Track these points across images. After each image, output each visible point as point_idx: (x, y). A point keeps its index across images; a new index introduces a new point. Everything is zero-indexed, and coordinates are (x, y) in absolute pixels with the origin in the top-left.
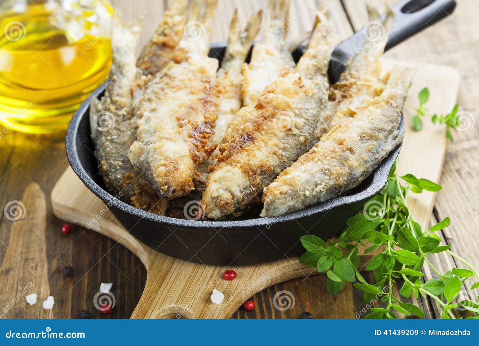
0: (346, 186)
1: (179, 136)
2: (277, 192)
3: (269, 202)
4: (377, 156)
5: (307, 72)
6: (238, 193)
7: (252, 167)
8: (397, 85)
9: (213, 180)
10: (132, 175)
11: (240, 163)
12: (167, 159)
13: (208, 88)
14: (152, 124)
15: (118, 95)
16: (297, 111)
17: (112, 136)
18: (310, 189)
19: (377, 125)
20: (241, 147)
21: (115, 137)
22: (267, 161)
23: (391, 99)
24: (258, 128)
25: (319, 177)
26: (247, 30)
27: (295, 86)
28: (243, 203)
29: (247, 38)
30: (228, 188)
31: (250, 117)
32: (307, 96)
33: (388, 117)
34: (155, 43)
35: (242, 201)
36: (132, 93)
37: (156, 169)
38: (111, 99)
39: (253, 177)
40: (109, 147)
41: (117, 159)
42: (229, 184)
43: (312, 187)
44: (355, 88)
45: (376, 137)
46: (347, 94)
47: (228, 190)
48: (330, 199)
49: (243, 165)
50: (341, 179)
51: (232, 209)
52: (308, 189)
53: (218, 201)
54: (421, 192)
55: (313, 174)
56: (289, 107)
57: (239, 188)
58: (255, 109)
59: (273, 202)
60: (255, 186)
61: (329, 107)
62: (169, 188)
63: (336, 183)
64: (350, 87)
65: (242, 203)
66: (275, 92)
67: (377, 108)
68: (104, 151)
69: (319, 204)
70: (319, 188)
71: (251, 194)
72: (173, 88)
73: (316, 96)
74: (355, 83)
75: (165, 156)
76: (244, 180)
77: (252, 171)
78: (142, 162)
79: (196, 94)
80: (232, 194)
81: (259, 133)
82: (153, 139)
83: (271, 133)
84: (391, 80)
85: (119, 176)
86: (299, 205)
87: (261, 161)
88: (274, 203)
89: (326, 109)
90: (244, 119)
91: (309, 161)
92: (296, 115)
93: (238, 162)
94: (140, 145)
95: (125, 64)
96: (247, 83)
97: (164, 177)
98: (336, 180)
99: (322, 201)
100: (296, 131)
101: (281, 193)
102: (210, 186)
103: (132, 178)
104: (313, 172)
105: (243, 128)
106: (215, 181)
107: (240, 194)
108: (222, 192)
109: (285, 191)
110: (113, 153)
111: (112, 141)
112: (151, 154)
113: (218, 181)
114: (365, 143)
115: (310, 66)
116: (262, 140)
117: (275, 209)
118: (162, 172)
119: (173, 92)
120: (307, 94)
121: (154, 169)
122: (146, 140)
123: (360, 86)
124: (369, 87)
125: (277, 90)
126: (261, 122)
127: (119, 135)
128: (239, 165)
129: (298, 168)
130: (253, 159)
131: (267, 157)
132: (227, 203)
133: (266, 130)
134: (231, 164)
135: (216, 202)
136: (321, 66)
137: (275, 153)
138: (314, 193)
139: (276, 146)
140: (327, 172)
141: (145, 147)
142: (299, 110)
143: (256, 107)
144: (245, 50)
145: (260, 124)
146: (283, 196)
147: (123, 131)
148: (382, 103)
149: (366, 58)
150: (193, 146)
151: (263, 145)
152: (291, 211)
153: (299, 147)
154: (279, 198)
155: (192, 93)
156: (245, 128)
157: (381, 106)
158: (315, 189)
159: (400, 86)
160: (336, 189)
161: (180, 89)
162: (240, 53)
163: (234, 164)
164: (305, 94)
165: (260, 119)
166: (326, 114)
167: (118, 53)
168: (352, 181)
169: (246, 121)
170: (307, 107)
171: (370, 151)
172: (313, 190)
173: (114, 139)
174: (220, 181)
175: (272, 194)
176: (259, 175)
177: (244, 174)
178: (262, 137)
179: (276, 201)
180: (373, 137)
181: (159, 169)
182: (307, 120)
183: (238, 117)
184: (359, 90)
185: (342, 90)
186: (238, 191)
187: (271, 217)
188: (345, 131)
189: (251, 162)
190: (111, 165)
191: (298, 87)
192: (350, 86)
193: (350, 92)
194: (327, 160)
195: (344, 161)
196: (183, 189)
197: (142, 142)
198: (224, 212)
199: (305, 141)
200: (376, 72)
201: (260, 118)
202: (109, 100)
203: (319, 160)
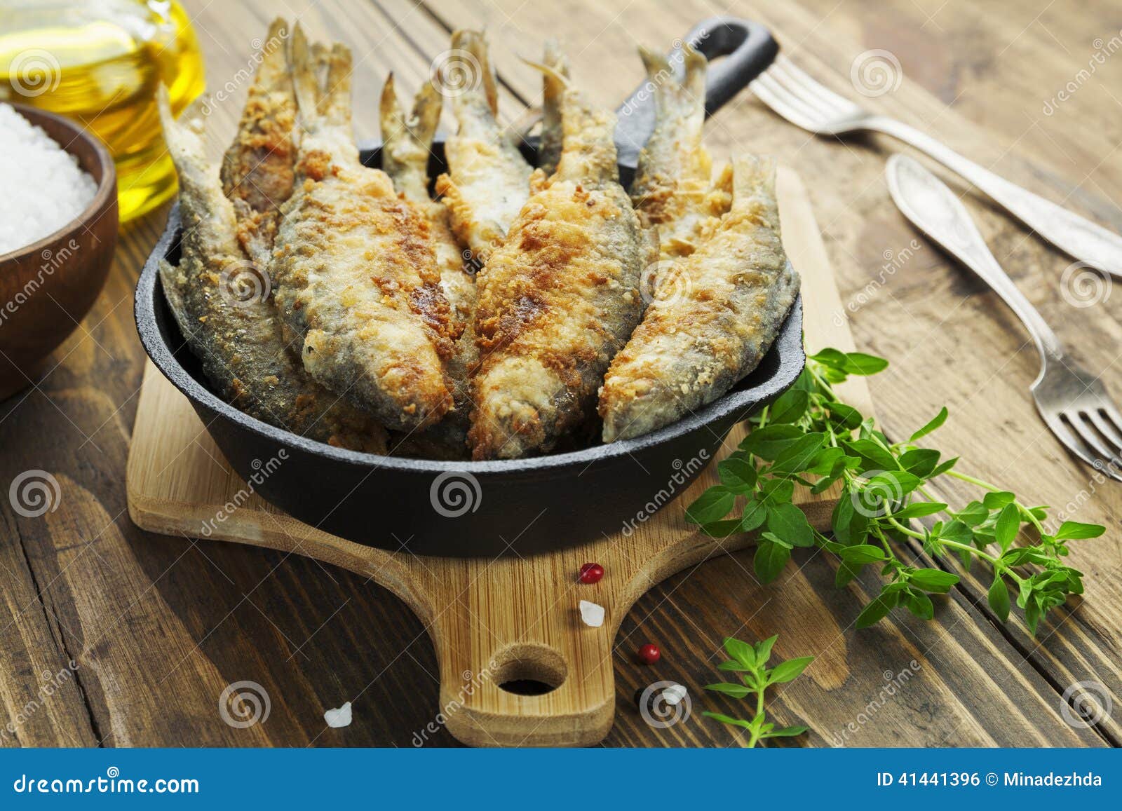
0: (741, 373)
1: (396, 312)
2: (631, 393)
3: (620, 412)
4: (776, 314)
5: (586, 178)
6: (545, 404)
7: (560, 355)
8: (752, 189)
9: (490, 385)
10: (312, 398)
11: (536, 348)
12: (394, 354)
13: (402, 222)
14: (331, 295)
15: (216, 251)
16: (601, 247)
17: (235, 330)
18: (686, 380)
19: (756, 260)
20: (526, 321)
21: (244, 331)
22: (583, 342)
23: (757, 213)
24: (544, 282)
25: (694, 359)
26: (417, 112)
27: (578, 204)
28: (559, 422)
29: (422, 127)
30: (527, 397)
31: (519, 266)
32: (607, 220)
33: (768, 246)
34: (247, 149)
35: (556, 420)
36: (241, 245)
37: (380, 376)
38: (205, 259)
39: (566, 374)
40: (236, 351)
41: (265, 371)
42: (527, 389)
43: (690, 376)
44: (673, 204)
45: (763, 281)
46: (661, 215)
47: (526, 400)
48: (719, 398)
49: (542, 351)
50: (734, 358)
51: (541, 435)
52: (683, 382)
53: (514, 423)
54: (843, 380)
55: (681, 355)
56: (586, 241)
57: (546, 396)
58: (522, 250)
59: (627, 411)
60: (572, 388)
61: (647, 238)
62: (418, 408)
63: (727, 365)
64: (663, 203)
65: (557, 423)
66: (548, 215)
67: (738, 232)
68: (227, 361)
69: (702, 408)
70: (703, 377)
71: (569, 405)
72: (339, 225)
73: (623, 219)
74: (671, 194)
75: (388, 350)
76: (551, 380)
77: (563, 362)
78: (341, 367)
79: (386, 233)
80: (536, 408)
81: (548, 294)
82: (350, 320)
83: (571, 291)
84: (738, 182)
85: (282, 404)
86: (672, 413)
87: (572, 342)
88: (631, 413)
89: (642, 242)
90: (510, 271)
91: (657, 334)
92: (603, 255)
93: (531, 348)
94: (325, 335)
95: (207, 192)
96: (467, 209)
97: (403, 389)
98: (726, 360)
99: (708, 402)
100: (614, 284)
101: (638, 394)
102: (487, 398)
103: (310, 403)
104: (680, 351)
105: (515, 286)
106: (497, 388)
107: (551, 406)
108: (516, 405)
109: (645, 389)
110: (251, 362)
111: (239, 340)
112: (358, 349)
113: (501, 386)
114: (748, 292)
115: (591, 167)
116: (560, 305)
117: (633, 424)
118: (397, 379)
119: (343, 233)
120: (607, 217)
121: (375, 377)
122: (333, 325)
123: (680, 199)
124: (699, 199)
125: (551, 213)
126: (547, 272)
127: (249, 327)
128: (535, 353)
129: (641, 348)
130: (555, 339)
131: (579, 334)
132: (531, 425)
133: (561, 286)
134: (519, 354)
135: (509, 427)
136: (608, 164)
137: (591, 326)
138: (696, 388)
139: (590, 313)
140: (705, 348)
141: (338, 337)
142: (605, 245)
143: (522, 247)
144: (422, 151)
145: (546, 277)
146: (643, 398)
147: (252, 318)
148: (746, 222)
149: (676, 146)
150: (431, 330)
151: (565, 313)
152: (662, 425)
153: (626, 312)
154: (636, 403)
155: (379, 232)
156: (518, 286)
157: (746, 228)
158: (694, 381)
159: (758, 190)
160: (727, 377)
161: (354, 226)
162: (417, 158)
163: (525, 352)
164: (603, 216)
165: (543, 267)
166: (646, 250)
167: (186, 170)
168: (750, 362)
169: (514, 274)
170: (616, 239)
171: (762, 305)
172: (692, 383)
173: (242, 335)
174: (505, 386)
175: (622, 396)
176: (574, 368)
177: (549, 369)
178: (557, 299)
179: (635, 408)
180: (758, 281)
181: (387, 375)
182: (624, 262)
183: (495, 267)
184: (681, 206)
185: (649, 208)
186: (547, 401)
187: (626, 439)
188: (698, 278)
189: (555, 346)
190: (254, 386)
191: (585, 204)
192: (662, 199)
193: (665, 211)
194: (695, 327)
195: (727, 327)
196: (439, 410)
197: (326, 329)
198: (527, 444)
199: (634, 300)
200: (703, 172)
201: (542, 264)
202: (199, 263)
203: (678, 330)
